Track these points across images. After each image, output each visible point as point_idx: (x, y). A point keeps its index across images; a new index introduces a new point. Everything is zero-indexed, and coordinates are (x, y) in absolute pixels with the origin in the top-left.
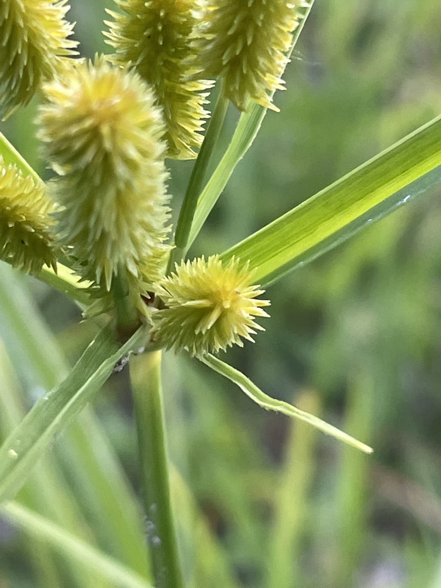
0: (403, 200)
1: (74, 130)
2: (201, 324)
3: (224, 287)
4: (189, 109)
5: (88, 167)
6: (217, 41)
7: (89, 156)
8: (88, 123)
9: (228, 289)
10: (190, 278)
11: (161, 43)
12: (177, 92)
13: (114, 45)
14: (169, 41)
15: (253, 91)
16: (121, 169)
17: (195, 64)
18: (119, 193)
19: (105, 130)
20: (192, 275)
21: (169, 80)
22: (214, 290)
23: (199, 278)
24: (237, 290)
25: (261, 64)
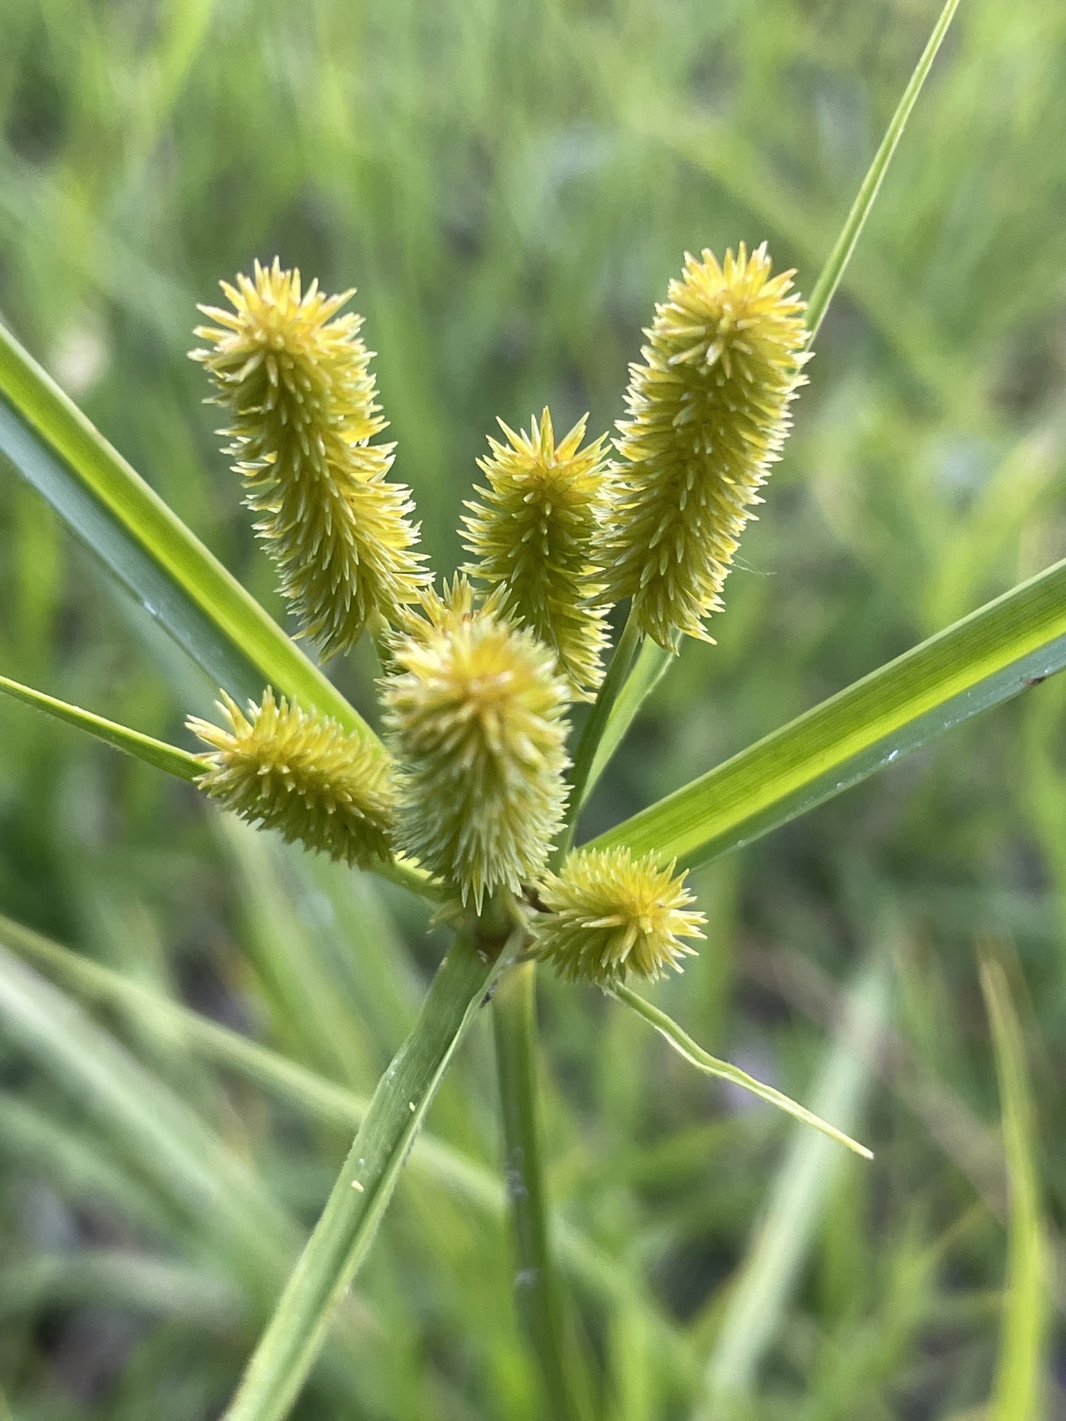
0: (888, 758)
1: (444, 723)
2: (608, 951)
3: (641, 898)
4: (584, 637)
5: (463, 775)
6: (633, 549)
7: (467, 762)
8: (465, 713)
9: (647, 901)
10: (591, 885)
11: (547, 553)
12: (566, 614)
13: (477, 551)
14: (556, 545)
15: (682, 619)
16: (513, 776)
17: (597, 578)
18: (507, 805)
19: (491, 723)
20: (594, 880)
21: (555, 597)
22: (626, 901)
23: (604, 884)
24: (660, 901)
25: (695, 584)
